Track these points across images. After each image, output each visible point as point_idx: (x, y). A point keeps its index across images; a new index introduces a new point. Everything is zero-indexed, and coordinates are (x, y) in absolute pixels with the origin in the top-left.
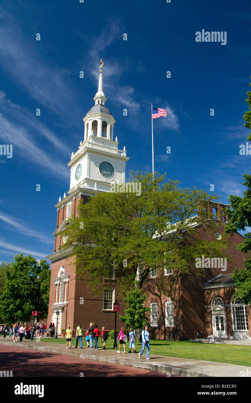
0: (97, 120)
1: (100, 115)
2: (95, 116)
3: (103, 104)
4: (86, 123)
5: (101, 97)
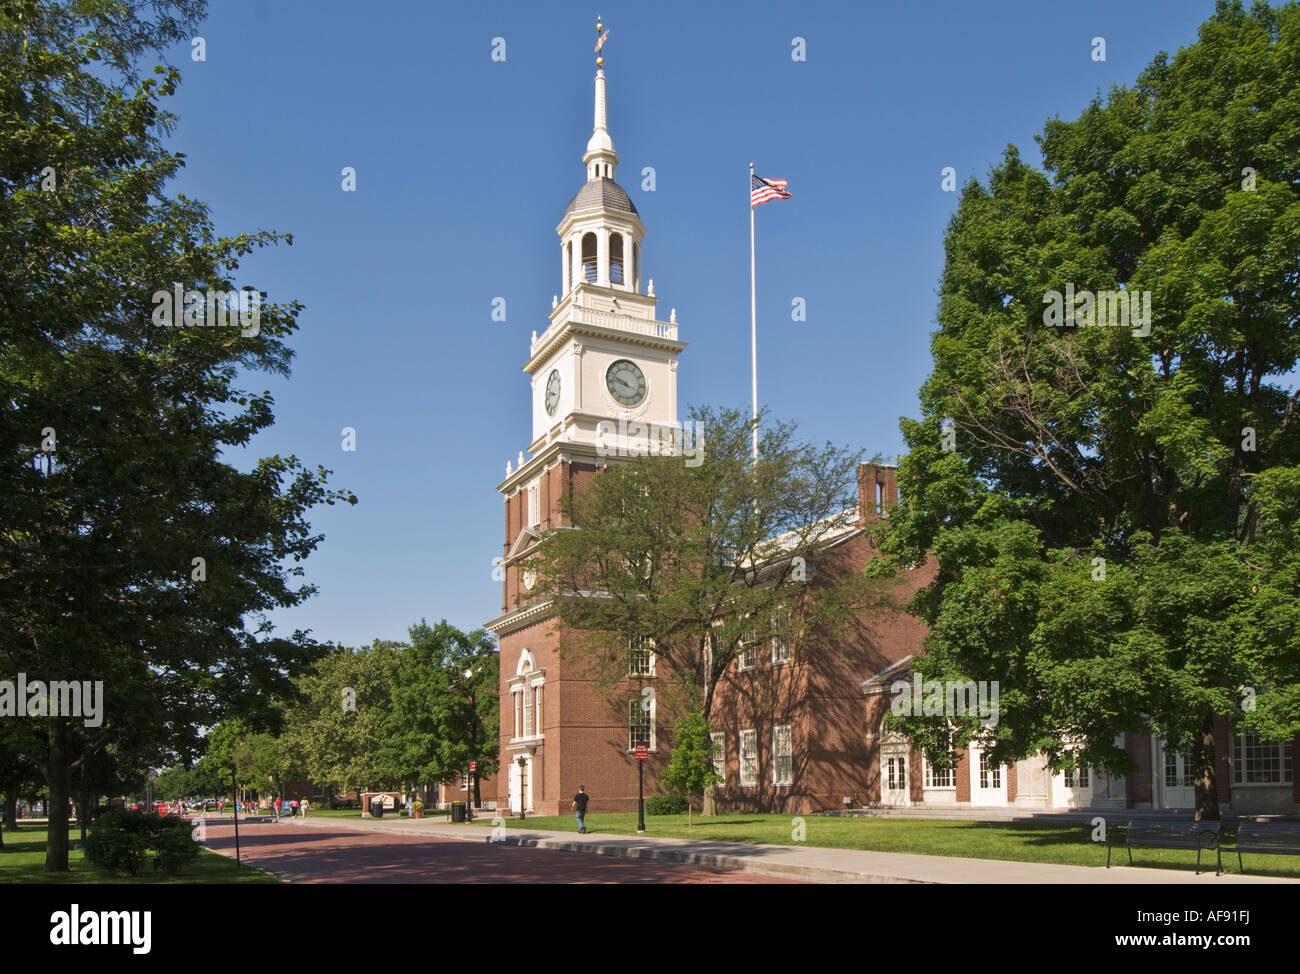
0: (595, 231)
1: (604, 216)
2: (589, 218)
3: (610, 176)
4: (565, 241)
5: (605, 155)
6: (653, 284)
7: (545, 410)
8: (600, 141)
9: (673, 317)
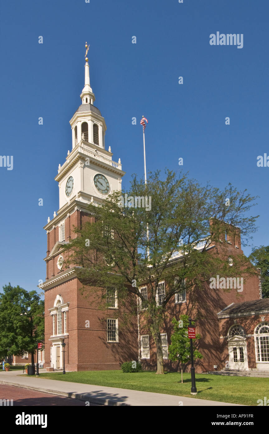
0: (87, 121)
1: (91, 115)
2: (84, 116)
3: (92, 103)
4: (73, 127)
5: (89, 94)
6: (111, 148)
7: (66, 195)
8: (87, 89)
9: (119, 162)
